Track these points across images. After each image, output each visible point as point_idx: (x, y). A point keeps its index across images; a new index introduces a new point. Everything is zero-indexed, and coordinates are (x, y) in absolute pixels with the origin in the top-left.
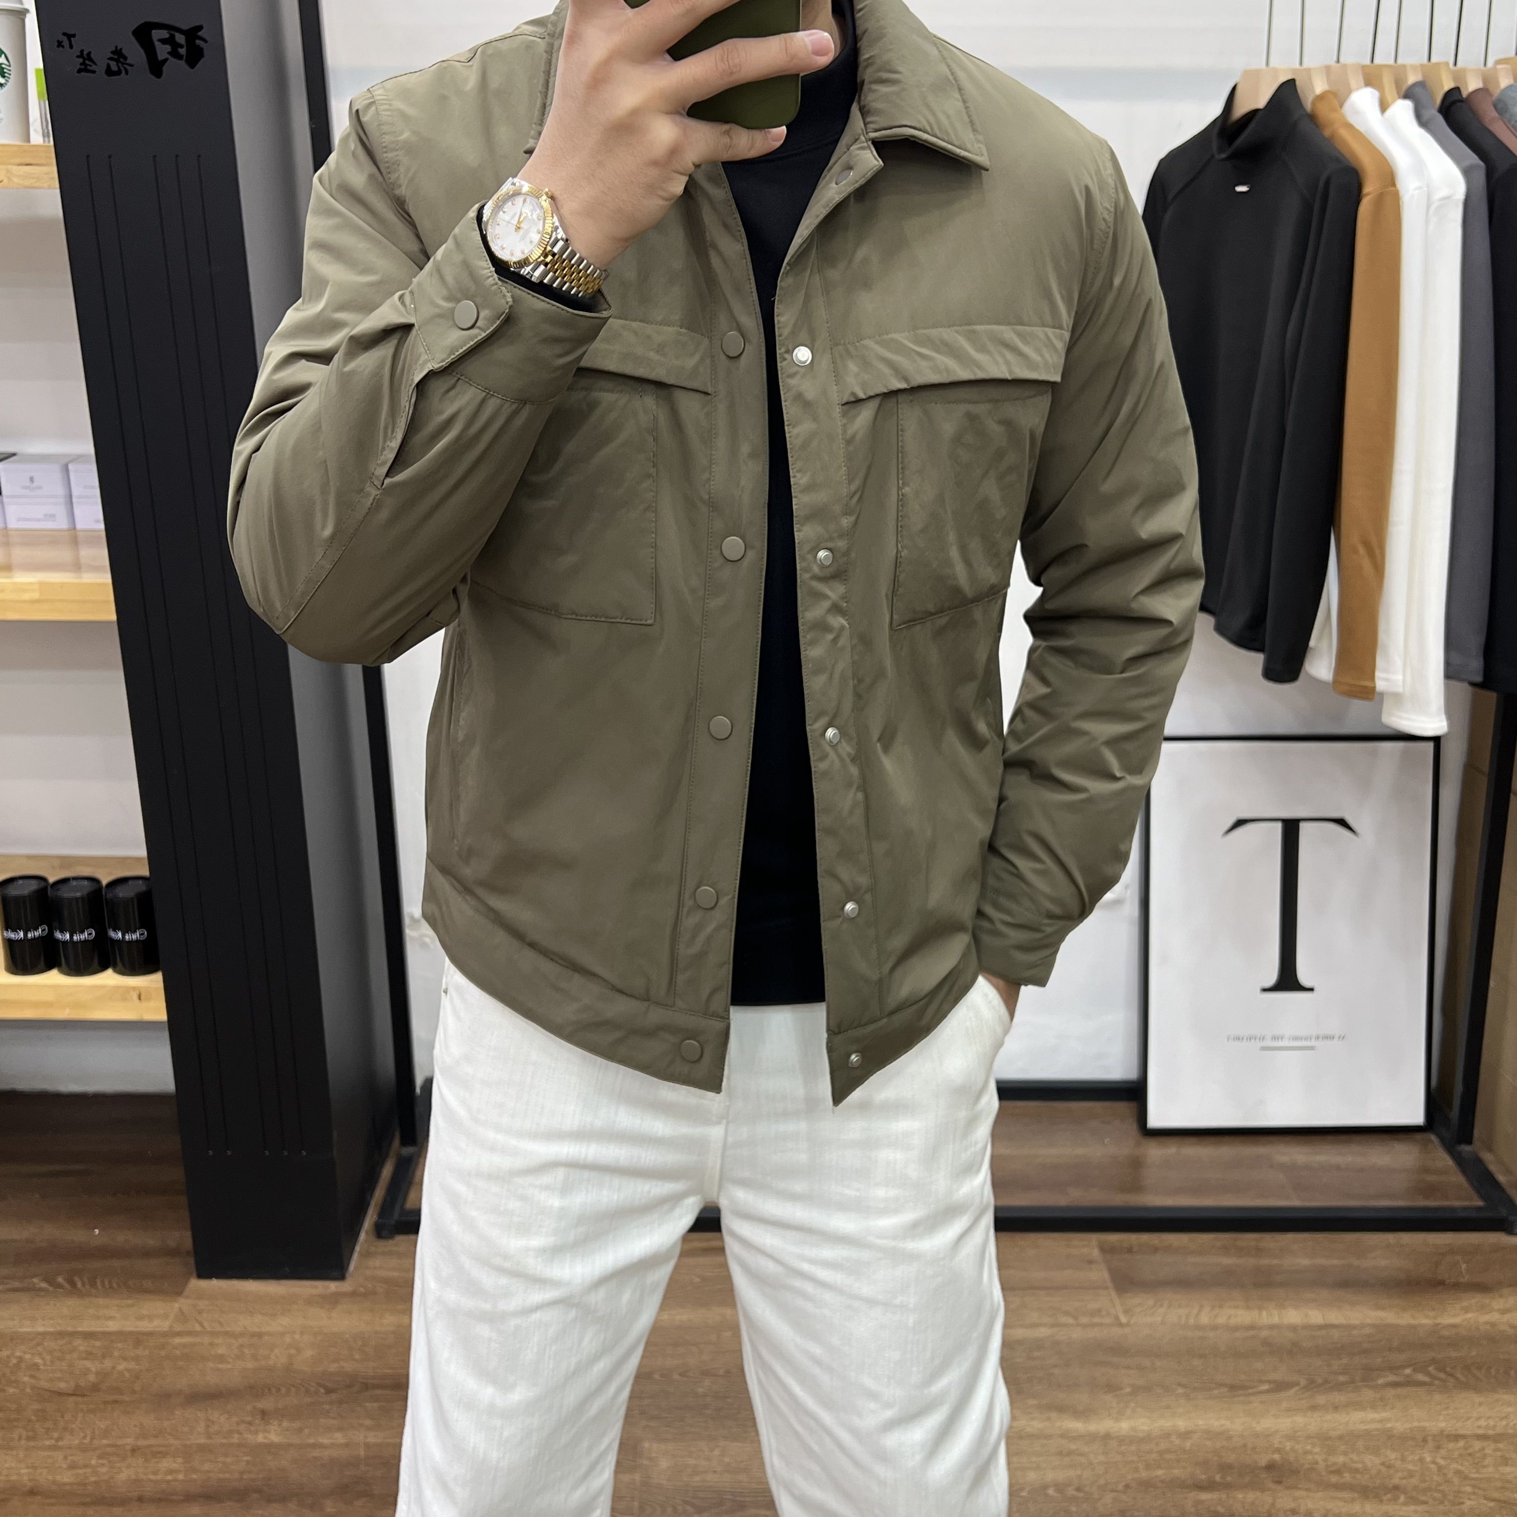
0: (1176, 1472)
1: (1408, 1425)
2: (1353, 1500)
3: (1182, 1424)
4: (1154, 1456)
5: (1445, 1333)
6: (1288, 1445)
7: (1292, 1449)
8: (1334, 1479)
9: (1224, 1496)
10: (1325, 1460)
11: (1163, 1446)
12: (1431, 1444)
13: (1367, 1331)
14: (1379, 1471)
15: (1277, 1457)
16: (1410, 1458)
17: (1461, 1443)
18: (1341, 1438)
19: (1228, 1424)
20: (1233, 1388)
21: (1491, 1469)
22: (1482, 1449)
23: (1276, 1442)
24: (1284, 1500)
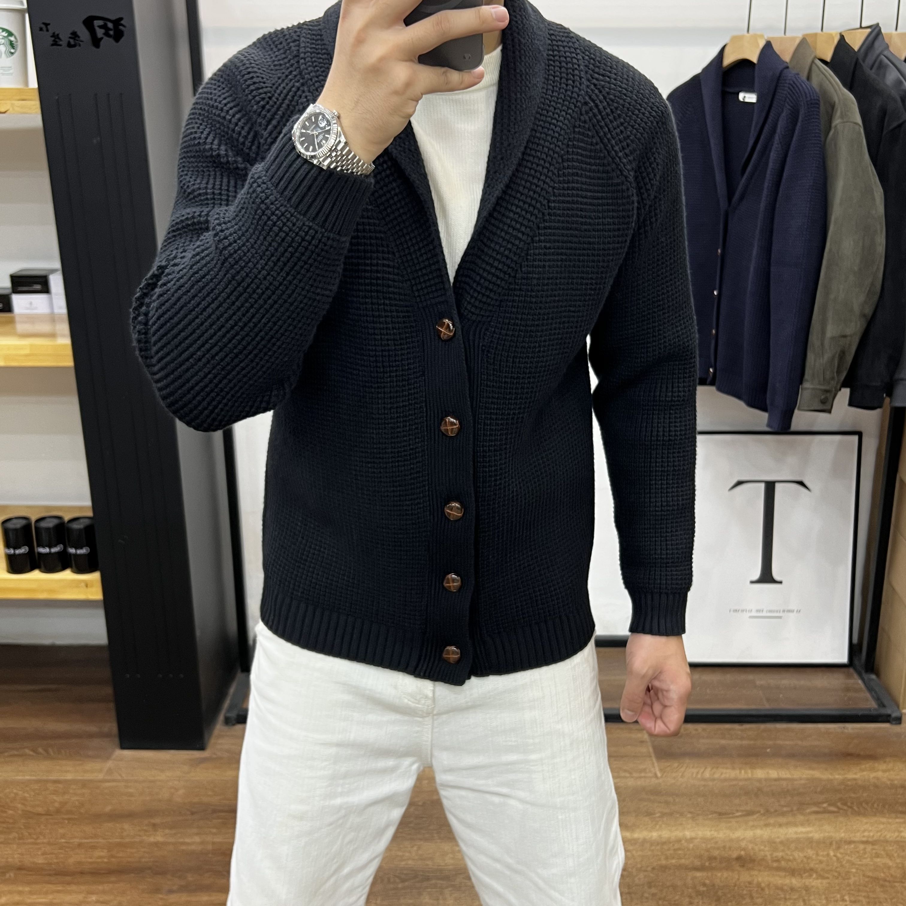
0: (683, 861)
1: (822, 835)
2: (785, 876)
3: (688, 834)
4: (671, 852)
5: (849, 783)
6: (750, 846)
7: (753, 849)
8: (775, 865)
9: (710, 874)
10: (771, 855)
11: (677, 846)
12: (834, 846)
13: (803, 782)
14: (802, 861)
15: (743, 853)
16: (822, 853)
17: (852, 846)
18: (781, 842)
19: (715, 834)
20: (720, 814)
21: (869, 860)
22: (865, 849)
23: (743, 844)
24: (745, 877)
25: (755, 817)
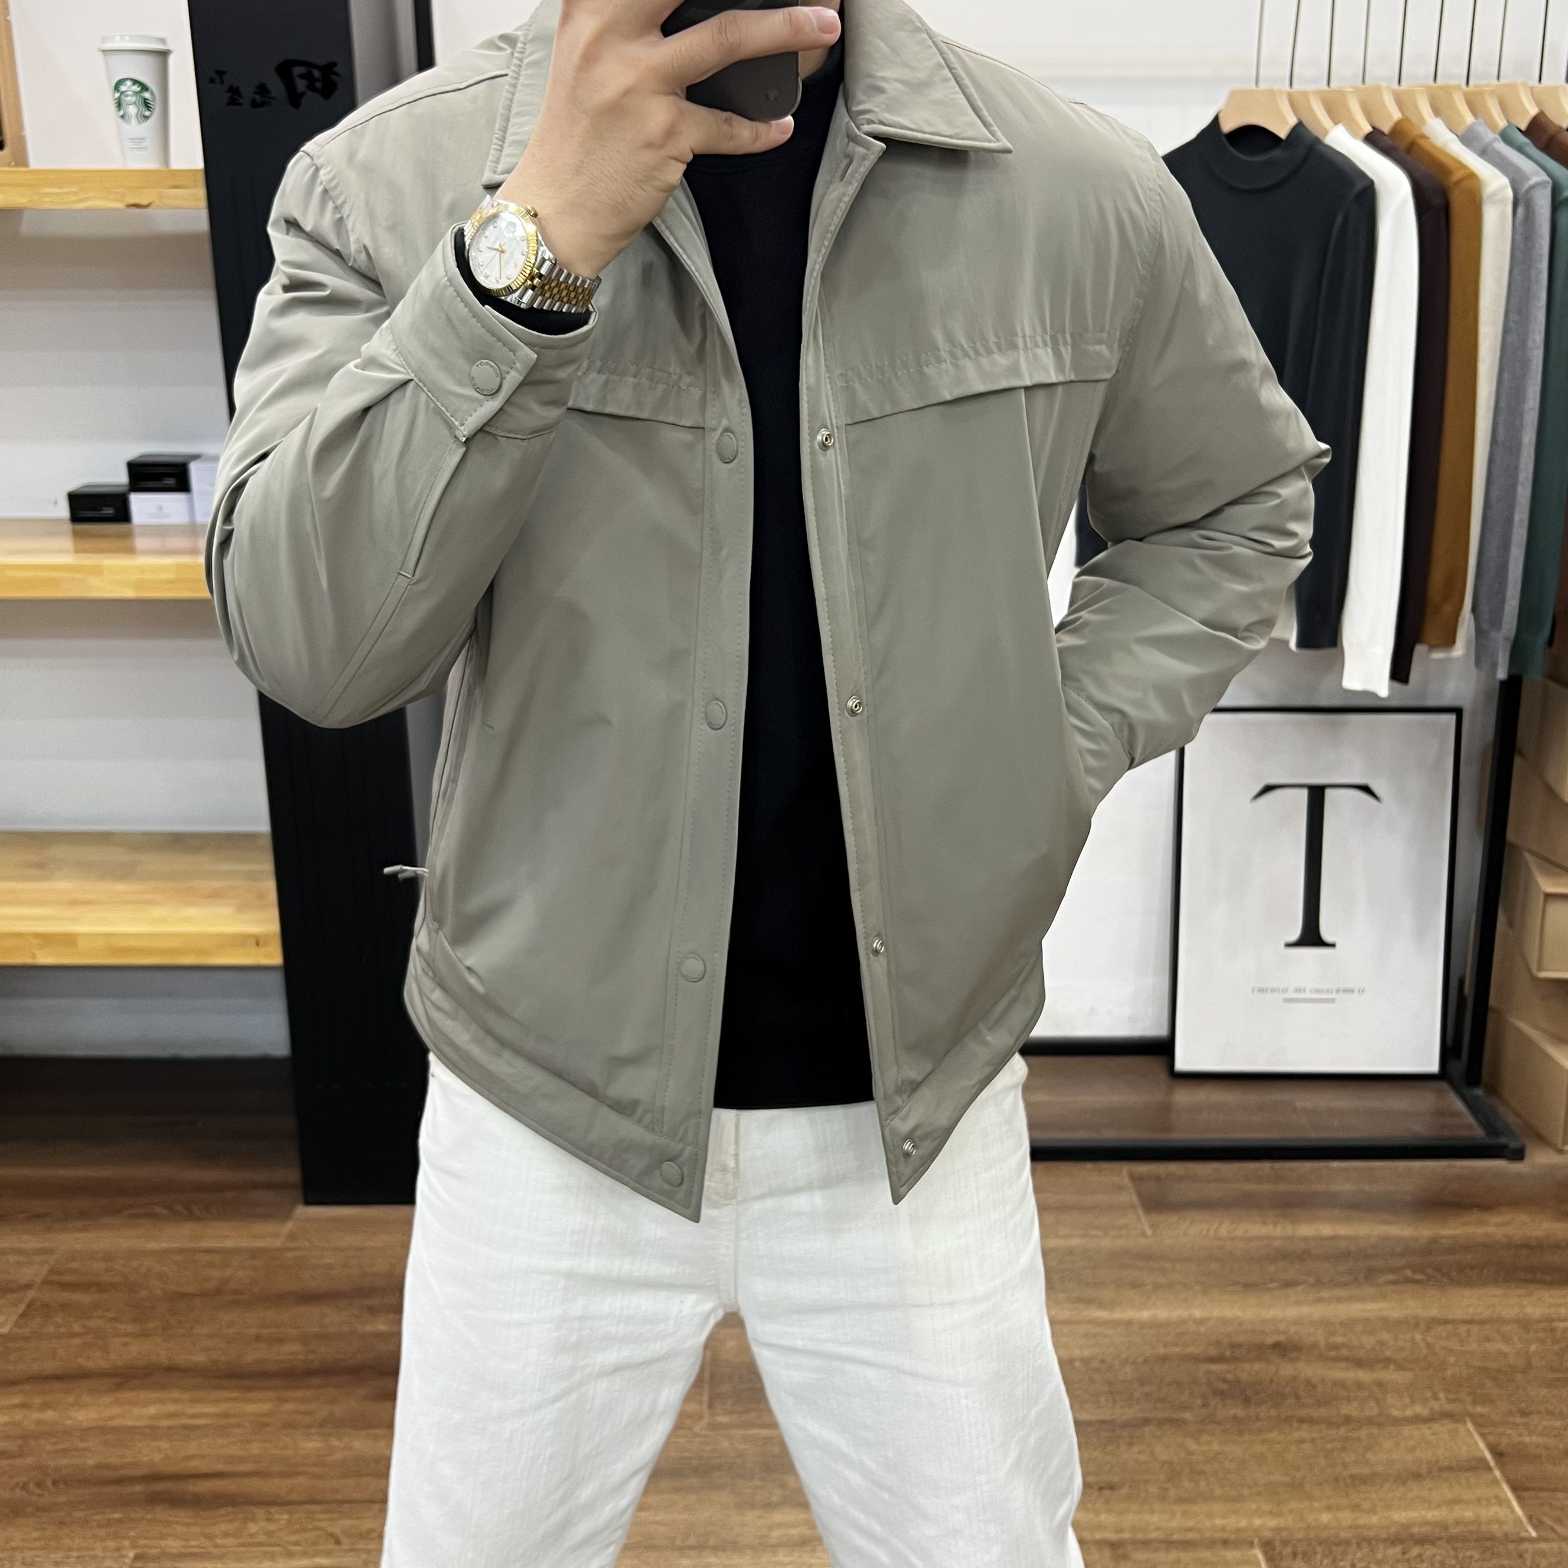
0: (1192, 1350)
1: (1403, 1313)
2: (1348, 1369)
3: (1197, 1313)
4: (1173, 1337)
5: (1444, 1242)
6: (1293, 1329)
7: (1297, 1332)
8: (1333, 1353)
9: (1232, 1367)
10: (1326, 1340)
11: (1180, 1330)
12: (1422, 1326)
13: (1372, 1241)
14: (1373, 1348)
15: (1282, 1338)
16: (1402, 1338)
17: (1450, 1327)
18: (1342, 1324)
19: (1239, 1314)
20: (1246, 1285)
21: (1474, 1345)
22: (1468, 1331)
23: (1282, 1327)
24: (1287, 1369)
25: (1300, 1288)
